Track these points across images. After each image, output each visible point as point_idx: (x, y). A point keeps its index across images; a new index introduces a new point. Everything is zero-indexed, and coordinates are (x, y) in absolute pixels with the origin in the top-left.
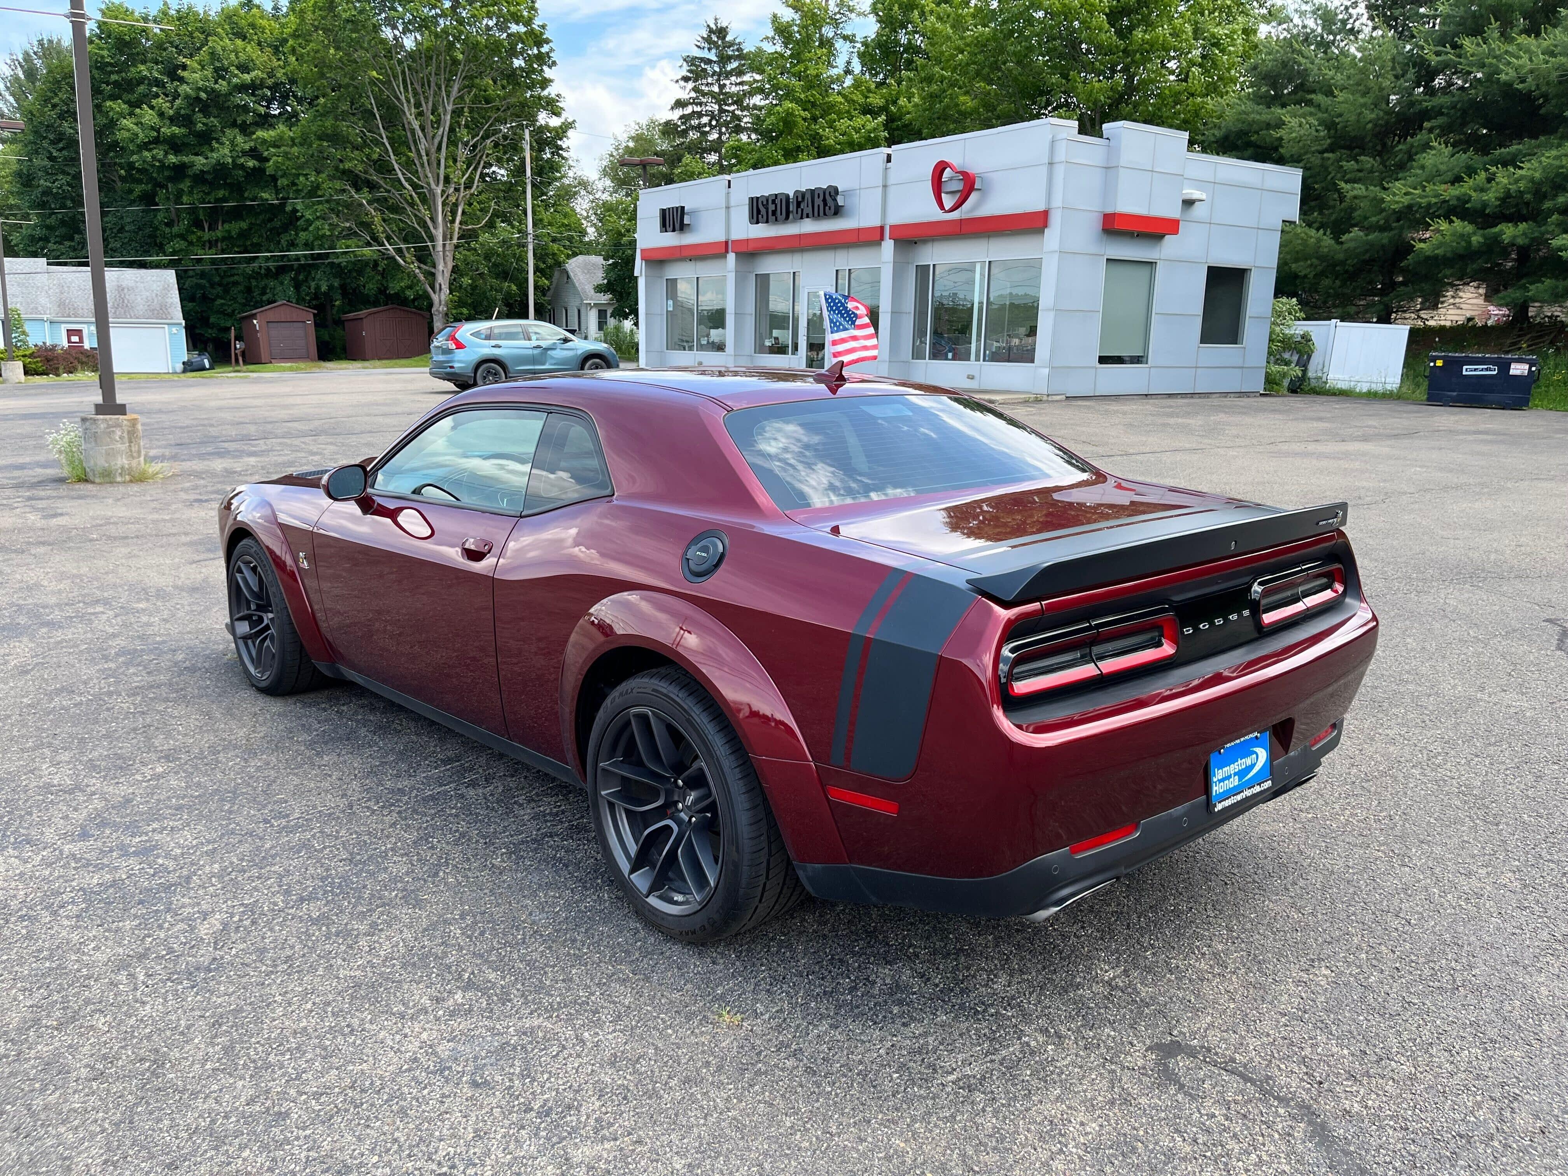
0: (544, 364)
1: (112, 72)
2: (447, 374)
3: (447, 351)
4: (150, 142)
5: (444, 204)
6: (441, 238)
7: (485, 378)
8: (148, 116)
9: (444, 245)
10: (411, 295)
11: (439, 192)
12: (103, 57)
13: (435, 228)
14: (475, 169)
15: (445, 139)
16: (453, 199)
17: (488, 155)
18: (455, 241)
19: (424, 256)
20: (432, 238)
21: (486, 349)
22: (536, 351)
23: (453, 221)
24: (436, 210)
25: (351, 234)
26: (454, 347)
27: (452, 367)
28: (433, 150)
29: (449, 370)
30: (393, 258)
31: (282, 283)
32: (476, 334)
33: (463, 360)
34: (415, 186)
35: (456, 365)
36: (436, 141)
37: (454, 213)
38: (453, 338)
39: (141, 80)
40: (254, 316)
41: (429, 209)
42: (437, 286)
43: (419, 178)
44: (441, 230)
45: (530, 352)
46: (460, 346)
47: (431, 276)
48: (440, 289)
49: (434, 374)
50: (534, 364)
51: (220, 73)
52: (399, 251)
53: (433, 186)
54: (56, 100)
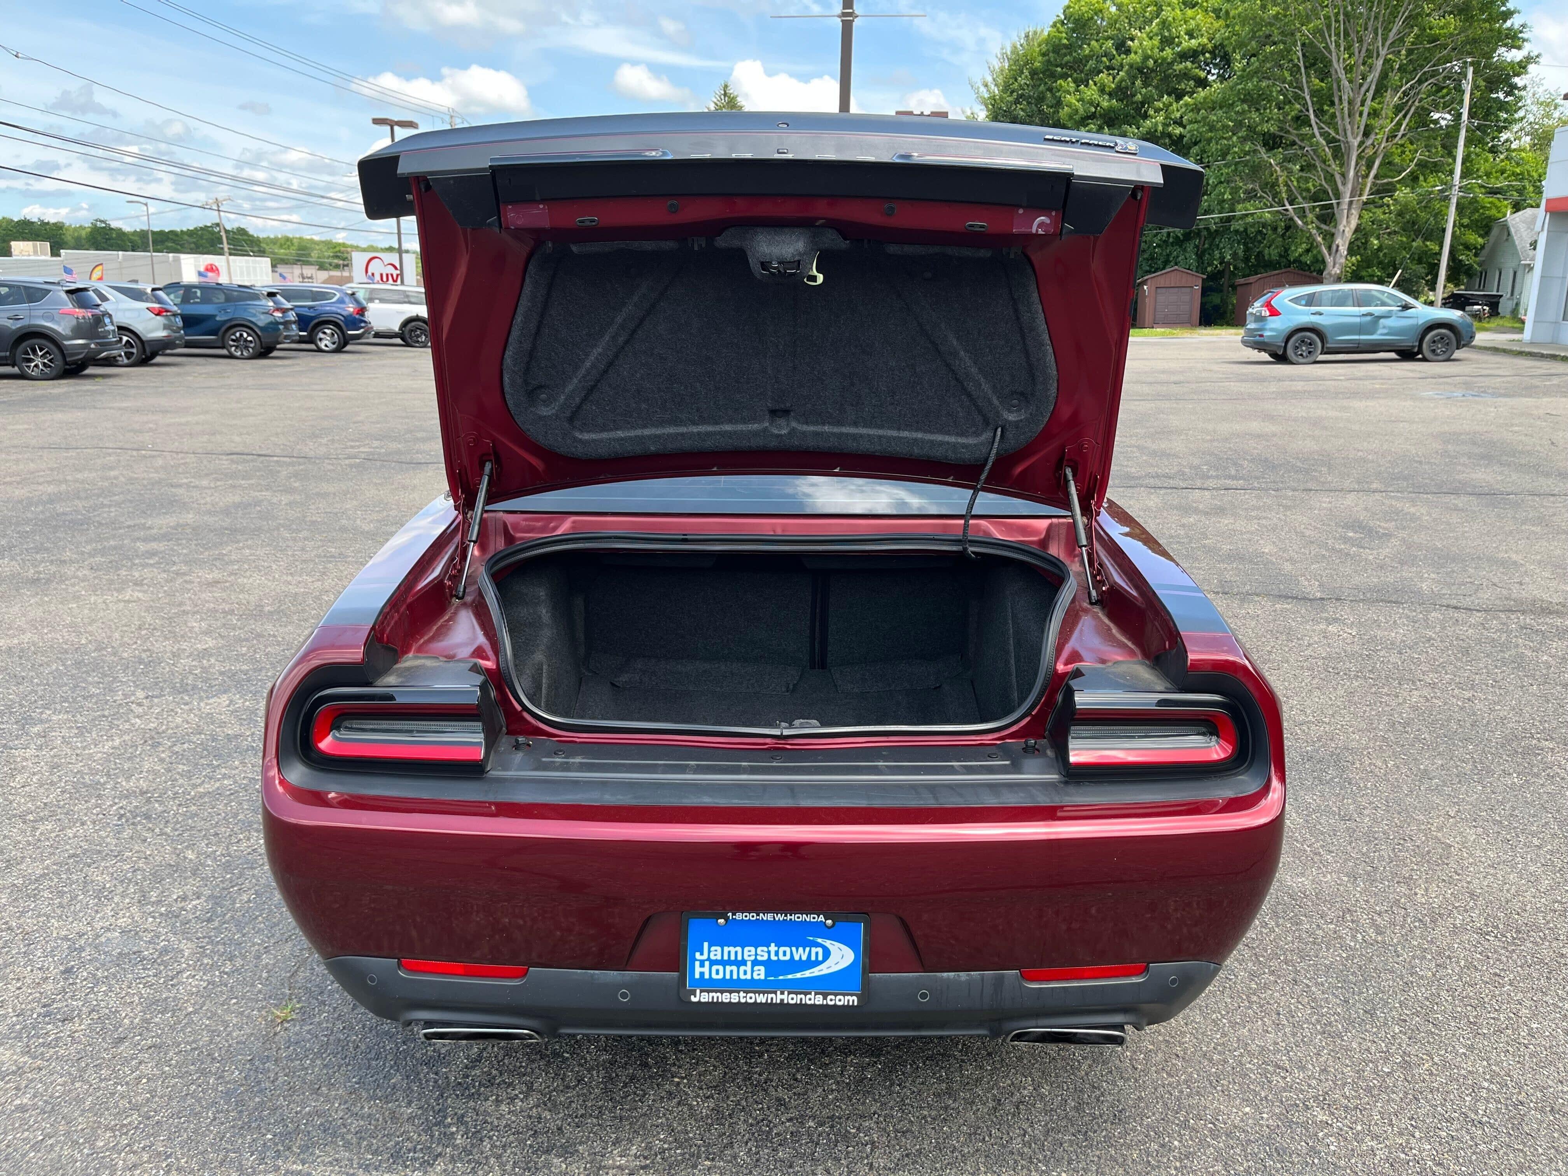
0: (1372, 334)
2: (1256, 343)
3: (1260, 319)
5: (1360, 157)
6: (1348, 195)
7: (1297, 348)
8: (1091, 91)
9: (1351, 203)
10: (1308, 258)
11: (1356, 144)
12: (1060, 40)
13: (1344, 184)
14: (1405, 116)
15: (1373, 87)
16: (1370, 152)
17: (1420, 101)
18: (1364, 198)
19: (1328, 217)
20: (1338, 196)
21: (1304, 316)
22: (1369, 318)
23: (1367, 176)
24: (1349, 165)
25: (1251, 195)
26: (1268, 313)
27: (1261, 336)
28: (1359, 100)
29: (1258, 338)
30: (1291, 219)
31: (1185, 250)
32: (1296, 300)
33: (1275, 327)
34: (1330, 141)
35: (1267, 334)
36: (1363, 89)
37: (1369, 167)
38: (1268, 305)
40: (1144, 282)
41: (1341, 165)
42: (1334, 247)
43: (1337, 132)
44: (1350, 186)
45: (1358, 320)
46: (1274, 313)
48: (1337, 250)
49: (1244, 342)
50: (1360, 334)
52: (1302, 213)
53: (1350, 138)
54: (1015, 86)
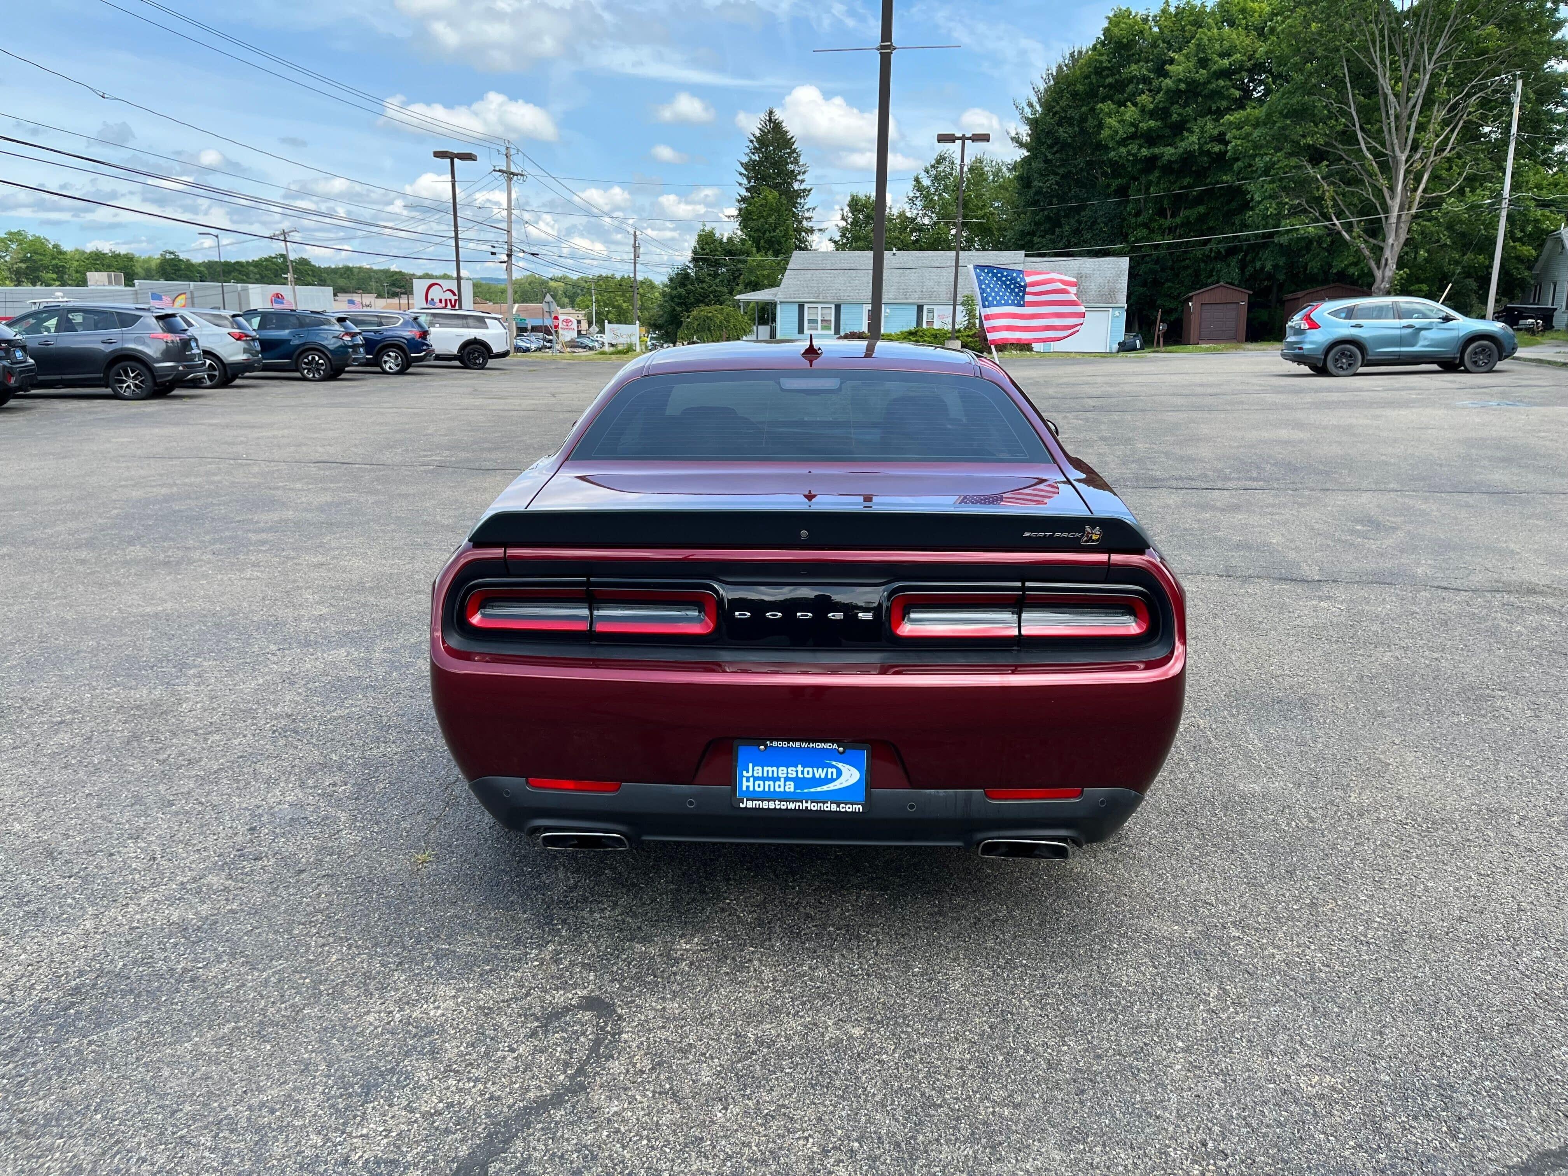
0: (1413, 346)
1: (1108, 76)
2: (1295, 355)
3: (1299, 332)
4: (1128, 138)
5: (1407, 172)
6: (1397, 209)
7: (1337, 360)
8: (1130, 112)
9: (1399, 217)
10: (1354, 271)
11: (1404, 158)
12: (1101, 62)
13: (1392, 198)
14: (1452, 131)
15: (1420, 101)
16: (1418, 166)
17: (1470, 113)
18: (1413, 211)
19: (1375, 230)
20: (1386, 210)
21: (1344, 329)
22: (1410, 330)
23: (1415, 190)
24: (1397, 180)
25: (1296, 211)
26: (1307, 327)
27: (1301, 349)
28: (1405, 114)
29: (1297, 351)
30: (1339, 233)
31: (1229, 266)
32: (1335, 313)
33: (1315, 340)
34: (1377, 155)
35: (1306, 346)
36: (1411, 104)
37: (1418, 179)
38: (1308, 318)
39: (1130, 80)
40: (1190, 299)
41: (1389, 179)
42: (1383, 262)
43: (1383, 145)
44: (1398, 200)
45: (1398, 332)
46: (1314, 325)
47: (1378, 251)
48: (1386, 265)
49: (1284, 356)
50: (1400, 346)
51: (1203, 63)
52: (1349, 227)
53: (1398, 153)
54: (1057, 108)
